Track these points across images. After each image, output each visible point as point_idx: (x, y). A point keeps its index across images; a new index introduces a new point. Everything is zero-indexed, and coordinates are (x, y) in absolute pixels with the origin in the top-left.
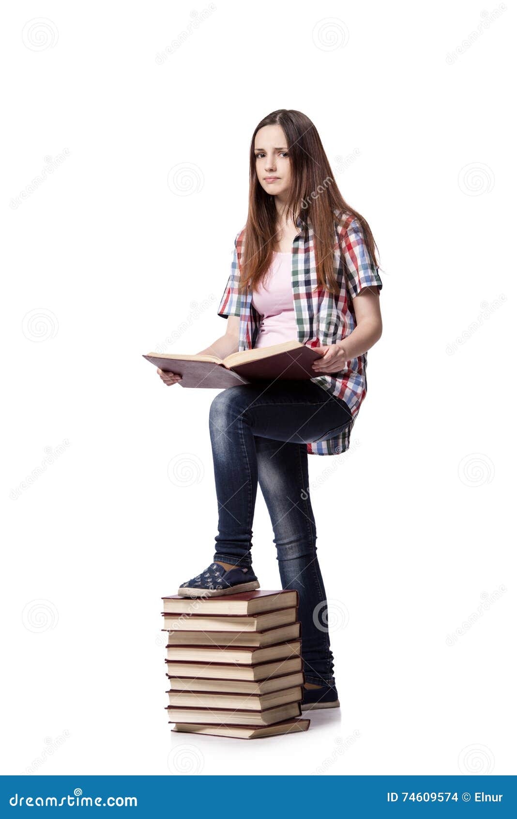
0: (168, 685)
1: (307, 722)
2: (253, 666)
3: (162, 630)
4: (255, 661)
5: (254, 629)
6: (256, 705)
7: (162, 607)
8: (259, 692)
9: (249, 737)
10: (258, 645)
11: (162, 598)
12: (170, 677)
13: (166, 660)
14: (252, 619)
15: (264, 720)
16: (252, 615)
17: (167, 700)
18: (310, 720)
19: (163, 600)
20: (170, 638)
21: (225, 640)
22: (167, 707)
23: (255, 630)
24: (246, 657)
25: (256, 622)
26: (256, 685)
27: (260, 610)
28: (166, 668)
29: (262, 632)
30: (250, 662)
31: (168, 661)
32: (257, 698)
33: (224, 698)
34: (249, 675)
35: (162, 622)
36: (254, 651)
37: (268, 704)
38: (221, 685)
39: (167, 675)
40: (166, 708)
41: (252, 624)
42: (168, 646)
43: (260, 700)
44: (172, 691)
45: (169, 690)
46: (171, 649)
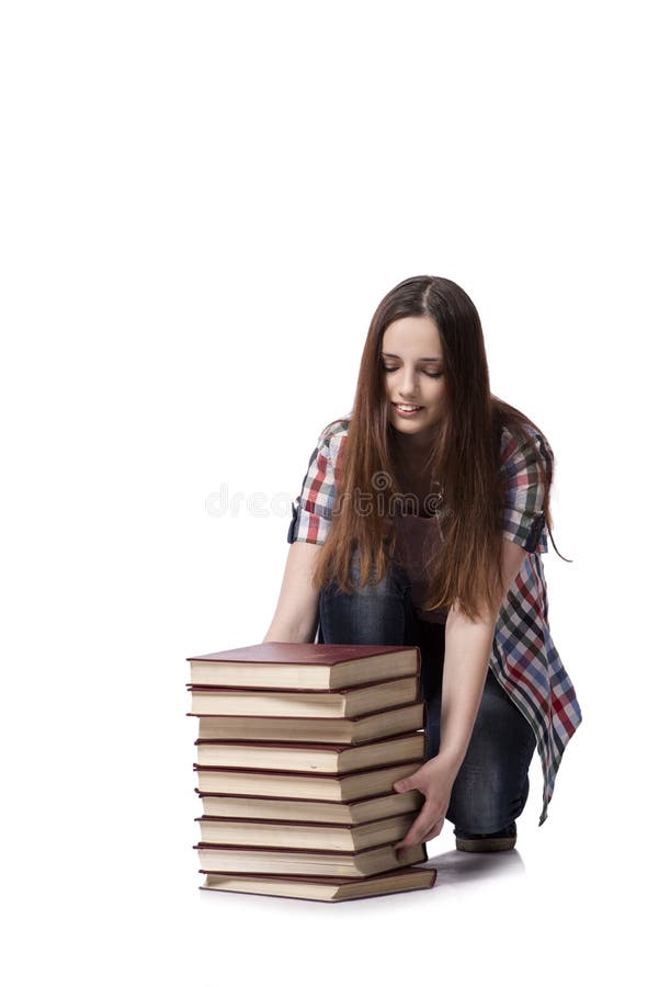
0: (199, 808)
1: (432, 874)
2: (339, 776)
3: (188, 715)
4: (343, 769)
5: (341, 714)
6: (345, 842)
7: (187, 675)
8: (349, 821)
9: (333, 898)
10: (348, 741)
11: (188, 660)
12: (202, 795)
13: (195, 765)
14: (338, 695)
15: (359, 867)
16: (339, 690)
17: (197, 834)
18: (436, 871)
19: (189, 662)
20: (202, 727)
21: (294, 732)
22: (196, 844)
23: (343, 716)
24: (328, 762)
25: (344, 701)
26: (346, 809)
27: (352, 680)
28: (194, 780)
29: (355, 718)
30: (334, 769)
31: (199, 768)
32: (346, 830)
33: (293, 830)
34: (333, 792)
35: (188, 701)
36: (342, 751)
37: (366, 841)
38: (287, 809)
39: (197, 790)
40: (194, 847)
41: (337, 705)
42: (199, 742)
43: (352, 833)
44: (205, 818)
45: (200, 816)
46: (202, 746)
